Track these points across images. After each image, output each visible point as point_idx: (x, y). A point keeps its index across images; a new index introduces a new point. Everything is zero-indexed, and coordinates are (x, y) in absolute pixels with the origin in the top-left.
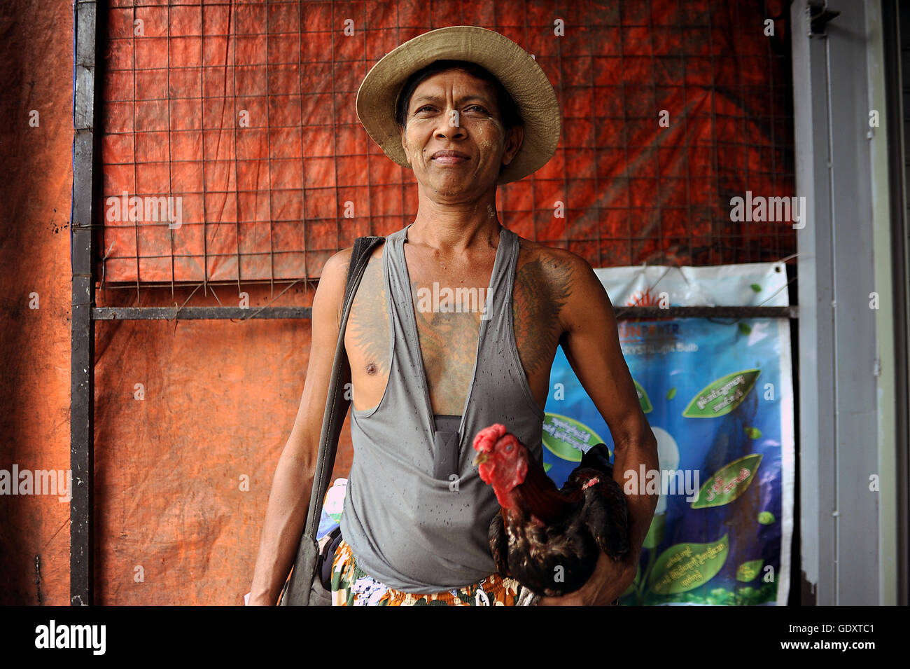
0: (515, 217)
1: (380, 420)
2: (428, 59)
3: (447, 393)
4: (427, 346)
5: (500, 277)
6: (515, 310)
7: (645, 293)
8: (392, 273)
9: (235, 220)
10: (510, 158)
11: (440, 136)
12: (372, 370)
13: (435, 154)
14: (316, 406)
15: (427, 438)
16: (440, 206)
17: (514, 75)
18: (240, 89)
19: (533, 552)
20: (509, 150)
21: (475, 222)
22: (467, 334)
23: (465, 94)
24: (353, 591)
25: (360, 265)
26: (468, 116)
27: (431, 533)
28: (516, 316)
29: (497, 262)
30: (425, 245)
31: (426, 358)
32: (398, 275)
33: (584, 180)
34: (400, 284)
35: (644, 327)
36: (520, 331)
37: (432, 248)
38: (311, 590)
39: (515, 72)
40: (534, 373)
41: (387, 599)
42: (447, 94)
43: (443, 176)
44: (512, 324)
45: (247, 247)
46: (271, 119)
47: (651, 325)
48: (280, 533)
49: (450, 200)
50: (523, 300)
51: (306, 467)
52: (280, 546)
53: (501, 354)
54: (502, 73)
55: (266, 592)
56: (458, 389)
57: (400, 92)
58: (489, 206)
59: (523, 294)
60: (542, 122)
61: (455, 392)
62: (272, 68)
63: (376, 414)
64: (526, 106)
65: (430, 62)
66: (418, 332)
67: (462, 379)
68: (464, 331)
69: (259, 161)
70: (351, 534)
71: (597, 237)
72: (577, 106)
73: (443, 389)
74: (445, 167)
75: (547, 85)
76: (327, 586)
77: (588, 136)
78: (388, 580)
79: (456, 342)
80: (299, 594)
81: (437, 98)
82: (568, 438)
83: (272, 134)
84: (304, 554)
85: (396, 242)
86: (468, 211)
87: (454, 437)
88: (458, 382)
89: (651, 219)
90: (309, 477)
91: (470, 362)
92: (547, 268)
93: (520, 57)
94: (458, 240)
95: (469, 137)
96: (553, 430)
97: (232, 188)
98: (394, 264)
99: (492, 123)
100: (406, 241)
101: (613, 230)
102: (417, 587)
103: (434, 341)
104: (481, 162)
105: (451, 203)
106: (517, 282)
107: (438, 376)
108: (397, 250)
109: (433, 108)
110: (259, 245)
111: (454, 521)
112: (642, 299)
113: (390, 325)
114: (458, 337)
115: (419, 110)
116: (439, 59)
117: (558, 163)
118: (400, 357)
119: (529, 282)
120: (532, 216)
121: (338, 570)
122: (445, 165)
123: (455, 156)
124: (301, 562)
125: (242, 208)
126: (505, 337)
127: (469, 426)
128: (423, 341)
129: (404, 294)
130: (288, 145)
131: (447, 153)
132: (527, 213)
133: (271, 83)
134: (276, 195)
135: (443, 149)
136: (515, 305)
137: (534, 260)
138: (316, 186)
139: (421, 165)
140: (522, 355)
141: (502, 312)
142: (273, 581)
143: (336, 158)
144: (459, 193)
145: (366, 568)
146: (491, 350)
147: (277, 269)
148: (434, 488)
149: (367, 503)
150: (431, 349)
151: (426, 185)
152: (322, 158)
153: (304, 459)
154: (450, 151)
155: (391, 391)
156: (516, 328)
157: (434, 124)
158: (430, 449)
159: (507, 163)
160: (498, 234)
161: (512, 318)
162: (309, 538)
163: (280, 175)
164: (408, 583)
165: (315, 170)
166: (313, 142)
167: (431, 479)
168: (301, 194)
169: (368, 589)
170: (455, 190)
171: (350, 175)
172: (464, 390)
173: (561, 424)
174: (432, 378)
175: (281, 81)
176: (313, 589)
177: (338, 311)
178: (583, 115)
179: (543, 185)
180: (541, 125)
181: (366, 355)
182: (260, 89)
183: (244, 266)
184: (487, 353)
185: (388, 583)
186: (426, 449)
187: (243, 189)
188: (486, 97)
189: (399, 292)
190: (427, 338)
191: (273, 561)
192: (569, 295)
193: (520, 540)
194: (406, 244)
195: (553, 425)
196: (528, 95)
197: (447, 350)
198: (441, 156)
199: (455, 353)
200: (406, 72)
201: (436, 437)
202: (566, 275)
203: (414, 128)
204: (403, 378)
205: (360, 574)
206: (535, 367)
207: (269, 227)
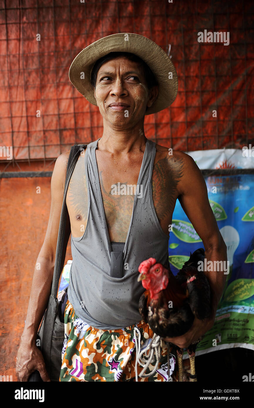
0: (161, 126)
1: (84, 243)
2: (106, 52)
3: (118, 230)
4: (107, 206)
5: (145, 168)
6: (153, 186)
7: (224, 162)
8: (89, 166)
9: (26, 130)
10: (151, 103)
11: (113, 95)
12: (79, 218)
13: (111, 104)
14: (54, 233)
15: (107, 255)
16: (114, 131)
17: (153, 60)
18: (26, 66)
19: (161, 322)
20: (150, 99)
21: (133, 139)
22: (128, 199)
23: (127, 71)
24: (74, 325)
25: (74, 161)
26: (128, 83)
27: (110, 303)
28: (154, 189)
29: (144, 160)
30: (107, 151)
31: (106, 212)
32: (92, 167)
33: (195, 107)
34: (93, 172)
35: (224, 179)
36: (156, 197)
37: (110, 153)
38: (55, 322)
39: (154, 58)
40: (163, 219)
41: (90, 330)
42: (117, 71)
43: (115, 116)
44: (151, 193)
45: (33, 143)
46: (42, 80)
47: (227, 178)
48: (38, 295)
49: (120, 128)
50: (157, 180)
51: (50, 262)
52: (38, 302)
53: (146, 210)
54: (147, 58)
55: (32, 325)
56: (124, 228)
57: (92, 69)
58: (140, 130)
59: (158, 177)
60: (168, 84)
61: (122, 230)
62: (41, 55)
63: (82, 241)
64: (160, 76)
65: (107, 53)
66: (102, 198)
67: (125, 223)
68: (126, 198)
69: (37, 101)
70: (72, 297)
71: (201, 135)
72: (192, 70)
73: (116, 228)
74: (116, 112)
75: (171, 65)
76: (62, 321)
77: (197, 85)
78: (90, 323)
79: (122, 203)
80: (49, 324)
81: (111, 74)
82: (187, 232)
83: (42, 87)
84: (51, 305)
85: (92, 149)
86: (129, 133)
87: (121, 255)
88: (123, 225)
89: (228, 126)
90: (52, 267)
91: (129, 214)
92: (171, 162)
93: (157, 50)
94: (124, 149)
95: (129, 95)
96: (179, 228)
97: (24, 114)
98: (90, 161)
99: (141, 87)
100: (97, 149)
101: (209, 131)
102: (104, 327)
103: (111, 203)
104: (136, 108)
105: (120, 130)
106: (154, 171)
107: (113, 221)
108: (92, 154)
109: (110, 78)
110: (38, 142)
111: (121, 298)
112: (223, 165)
113: (88, 195)
114: (123, 201)
115: (102, 79)
116: (112, 52)
117: (182, 99)
118: (93, 212)
119: (161, 170)
120: (169, 126)
121: (67, 313)
122: (116, 111)
123: (122, 106)
124: (49, 309)
125: (30, 124)
126: (148, 201)
127: (129, 249)
128: (105, 203)
129: (95, 177)
130: (50, 92)
131: (117, 104)
132: (167, 124)
133: (41, 62)
134: (45, 117)
135: (115, 102)
136: (154, 183)
137: (164, 158)
138: (65, 112)
139: (104, 110)
140: (157, 210)
141: (146, 187)
142: (36, 319)
143: (74, 99)
144: (124, 125)
145: (79, 316)
146: (140, 208)
147: (47, 153)
148: (111, 281)
149: (78, 284)
150: (109, 207)
151: (107, 120)
152: (67, 99)
153: (49, 258)
154: (119, 103)
155: (88, 230)
156: (154, 195)
157: (110, 87)
158: (109, 261)
159: (150, 106)
160: (145, 144)
161: (151, 191)
162: (53, 297)
163: (47, 107)
164: (100, 325)
165: (64, 104)
166: (63, 91)
167: (109, 277)
168: (57, 117)
169: (81, 324)
170: (122, 123)
171: (80, 107)
172: (126, 228)
173: (183, 225)
174: (110, 222)
175: (46, 61)
176: (56, 322)
177: (63, 185)
178: (195, 74)
179: (175, 110)
180: (168, 86)
181: (76, 210)
182: (36, 65)
183: (31, 152)
184: (138, 209)
185: (90, 324)
186: (107, 261)
187: (29, 114)
188: (138, 72)
189: (93, 177)
190: (107, 201)
191: (36, 309)
192: (182, 176)
193: (155, 315)
194: (97, 150)
195: (179, 226)
196: (161, 70)
197: (118, 208)
198: (114, 106)
199: (122, 209)
200: (94, 58)
201: (111, 255)
202: (181, 165)
203: (99, 90)
204: (95, 223)
205: (77, 318)
206: (164, 216)
207: (42, 133)
